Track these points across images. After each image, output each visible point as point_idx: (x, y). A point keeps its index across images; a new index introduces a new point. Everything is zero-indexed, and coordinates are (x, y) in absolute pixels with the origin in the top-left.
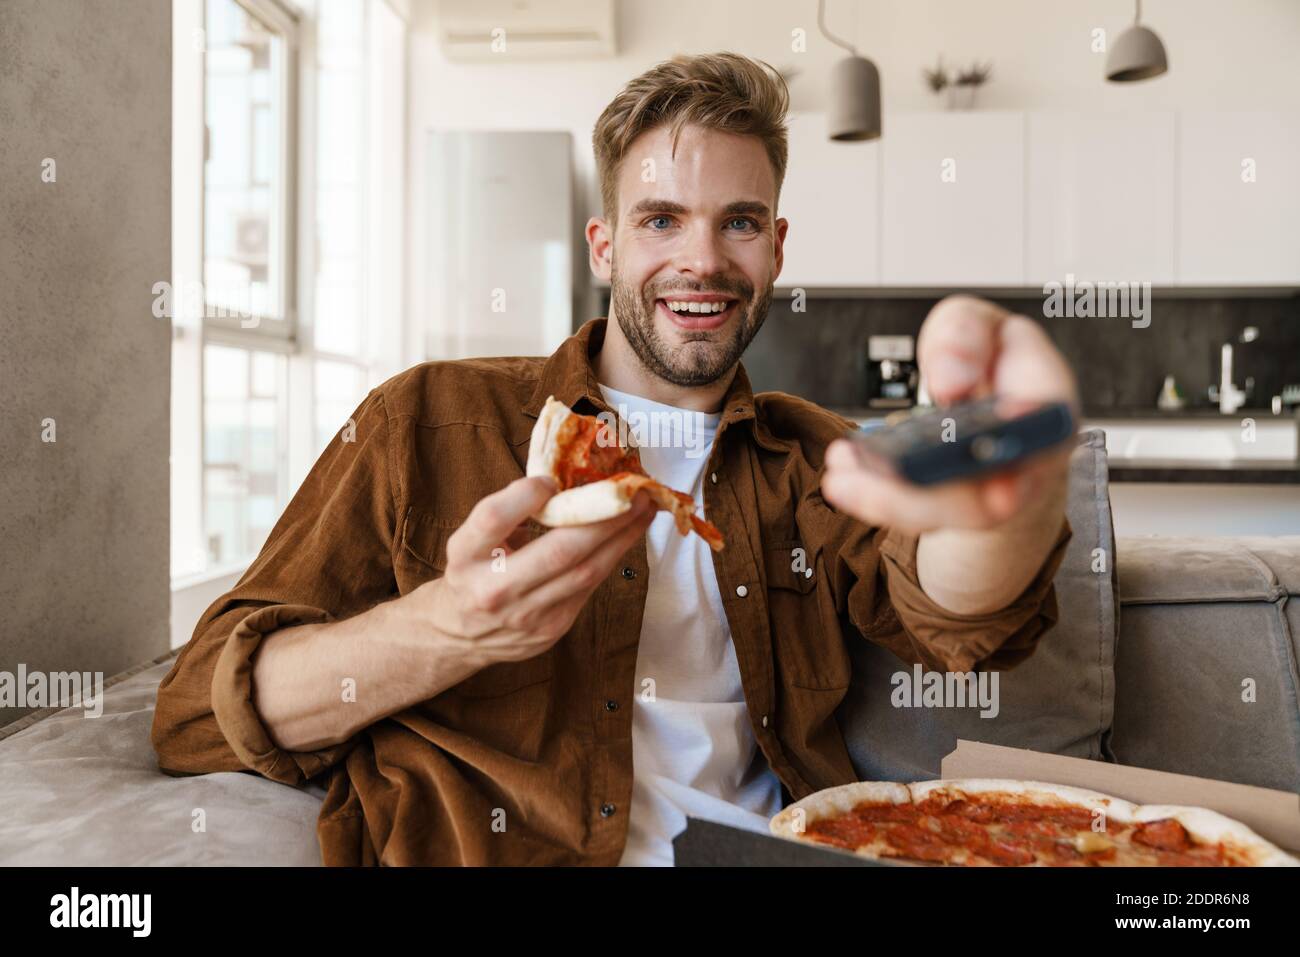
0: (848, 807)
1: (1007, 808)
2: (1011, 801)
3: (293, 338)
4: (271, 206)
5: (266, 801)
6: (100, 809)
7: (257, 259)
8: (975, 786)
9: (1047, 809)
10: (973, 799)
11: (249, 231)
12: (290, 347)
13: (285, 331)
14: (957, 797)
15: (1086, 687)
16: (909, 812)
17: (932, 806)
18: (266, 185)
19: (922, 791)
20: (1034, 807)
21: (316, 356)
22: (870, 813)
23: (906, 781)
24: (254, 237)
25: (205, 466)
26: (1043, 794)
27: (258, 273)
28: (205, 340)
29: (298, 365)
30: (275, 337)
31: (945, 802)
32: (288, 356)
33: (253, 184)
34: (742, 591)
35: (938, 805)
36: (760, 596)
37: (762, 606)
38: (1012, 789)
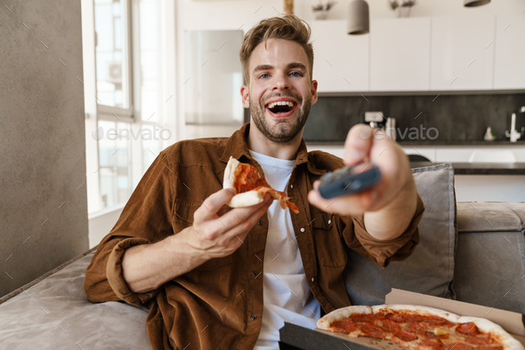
0: (348, 316)
1: (409, 316)
2: (411, 314)
3: (133, 116)
4: (122, 58)
5: (127, 314)
6: (66, 317)
7: (118, 81)
8: (397, 307)
9: (424, 316)
10: (396, 312)
11: (114, 69)
12: (132, 120)
13: (130, 113)
14: (390, 312)
15: (442, 265)
16: (371, 317)
17: (380, 315)
18: (120, 50)
19: (376, 309)
20: (420, 316)
21: (142, 123)
22: (356, 318)
23: (370, 304)
24: (116, 72)
25: (100, 167)
26: (423, 311)
27: (118, 86)
28: (98, 119)
29: (135, 128)
30: (126, 116)
31: (385, 313)
32: (131, 123)
33: (115, 50)
34: (302, 230)
35: (383, 315)
36: (309, 231)
37: (310, 235)
38: (412, 309)
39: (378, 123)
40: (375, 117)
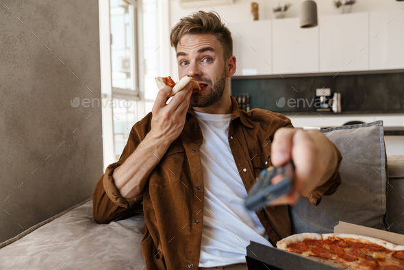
0: (302, 240)
1: (353, 243)
2: (354, 241)
3: (138, 96)
4: (131, 54)
5: (128, 236)
7: (128, 71)
8: (343, 236)
9: (366, 244)
10: (341, 240)
11: (125, 62)
12: (138, 98)
13: (136, 94)
14: (337, 239)
15: (376, 201)
16: (321, 242)
17: (329, 241)
18: (129, 48)
19: (326, 236)
20: (362, 243)
21: (145, 101)
22: (308, 242)
23: (321, 232)
24: (127, 64)
25: (114, 134)
26: (364, 239)
27: (128, 75)
28: (113, 97)
29: (140, 103)
30: (133, 96)
31: (333, 240)
32: (137, 101)
33: (127, 48)
34: (245, 170)
35: (331, 241)
36: (251, 171)
37: (252, 173)
38: (355, 237)
39: (327, 97)
40: (324, 93)
